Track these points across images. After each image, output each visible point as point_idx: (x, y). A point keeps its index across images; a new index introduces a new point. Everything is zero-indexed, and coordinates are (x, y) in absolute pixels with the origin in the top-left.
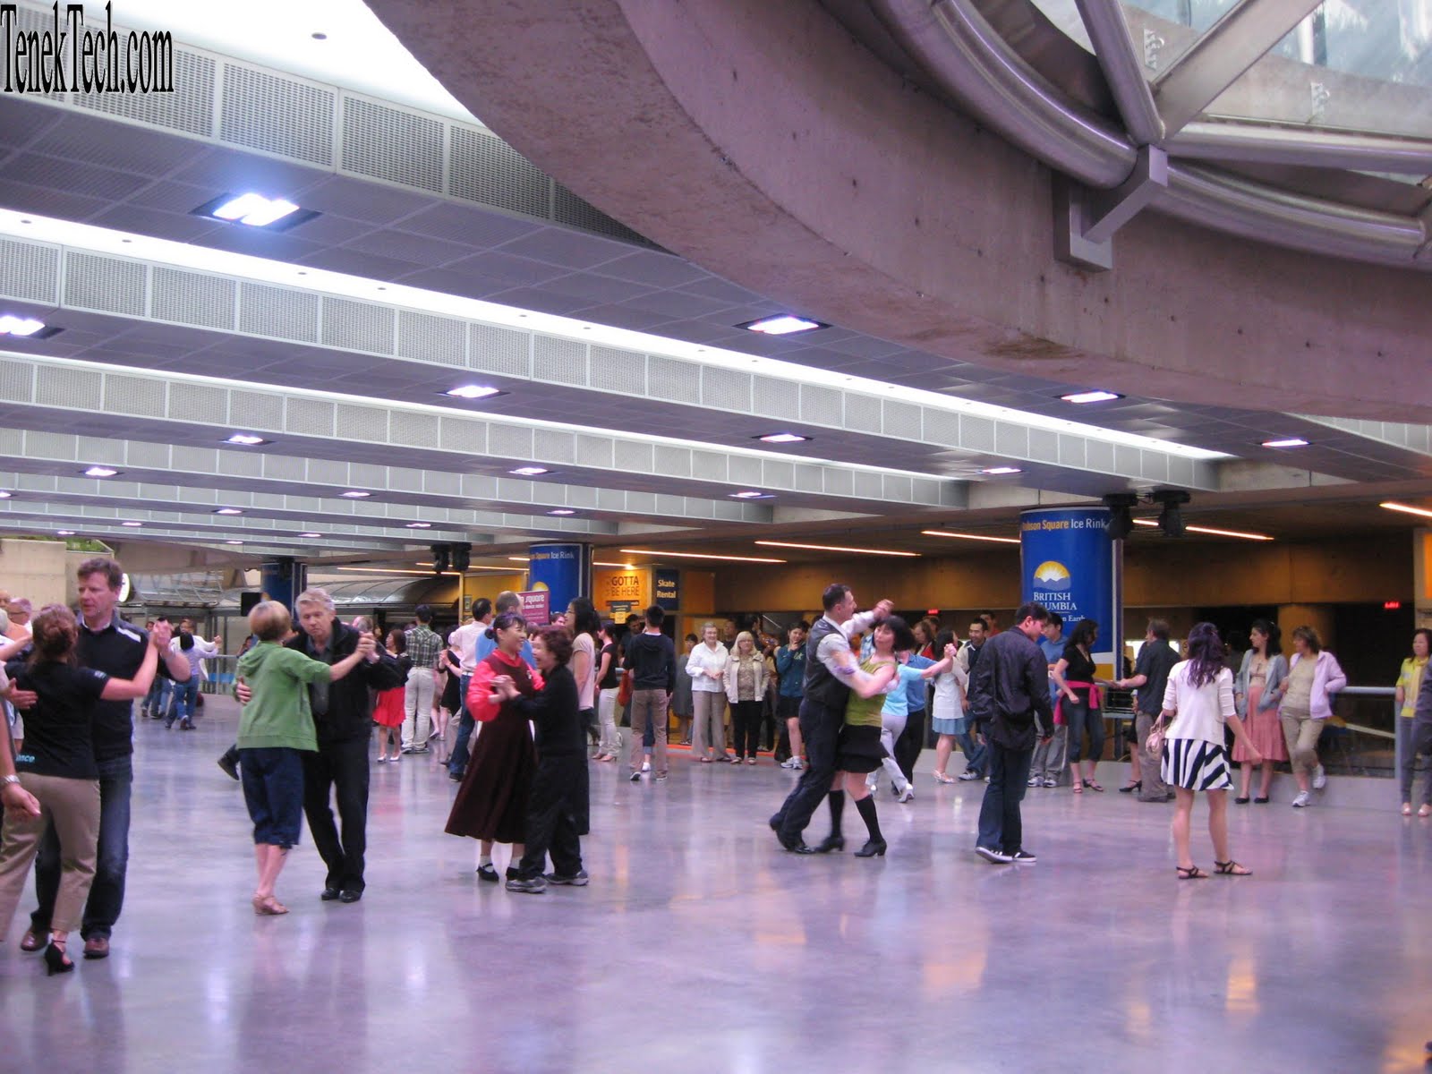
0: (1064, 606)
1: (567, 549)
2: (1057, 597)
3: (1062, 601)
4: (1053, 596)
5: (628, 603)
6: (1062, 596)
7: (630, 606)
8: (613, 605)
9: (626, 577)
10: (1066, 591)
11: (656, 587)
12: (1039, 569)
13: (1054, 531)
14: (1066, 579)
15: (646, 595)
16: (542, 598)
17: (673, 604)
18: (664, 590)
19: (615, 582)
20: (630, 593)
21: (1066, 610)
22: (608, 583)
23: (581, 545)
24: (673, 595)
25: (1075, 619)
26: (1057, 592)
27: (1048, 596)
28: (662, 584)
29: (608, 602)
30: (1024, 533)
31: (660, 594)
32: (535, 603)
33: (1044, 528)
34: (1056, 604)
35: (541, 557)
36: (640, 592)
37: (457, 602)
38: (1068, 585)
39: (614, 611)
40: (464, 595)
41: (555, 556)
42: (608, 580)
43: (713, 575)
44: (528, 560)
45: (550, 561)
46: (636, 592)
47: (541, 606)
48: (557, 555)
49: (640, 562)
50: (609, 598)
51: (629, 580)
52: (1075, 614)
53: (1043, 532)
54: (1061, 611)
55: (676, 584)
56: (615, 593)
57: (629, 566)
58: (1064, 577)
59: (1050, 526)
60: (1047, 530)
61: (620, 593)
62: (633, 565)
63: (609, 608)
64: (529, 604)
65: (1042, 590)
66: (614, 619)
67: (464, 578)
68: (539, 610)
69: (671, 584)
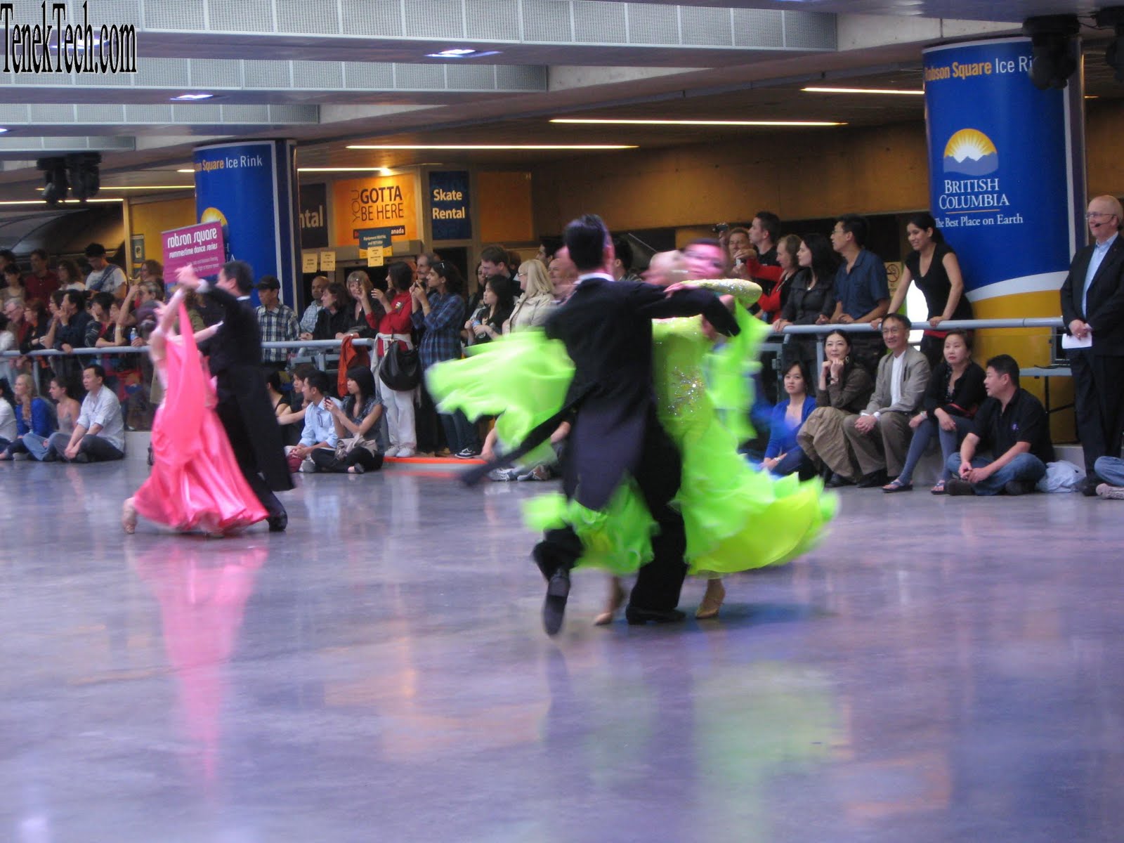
0: (991, 200)
1: (251, 152)
2: (979, 186)
3: (986, 192)
4: (972, 185)
5: (387, 231)
6: (986, 184)
7: (389, 236)
8: (363, 236)
9: (382, 189)
10: (992, 176)
11: (429, 203)
12: (950, 143)
13: (970, 79)
14: (991, 155)
15: (414, 214)
16: (212, 234)
17: (462, 229)
18: (444, 206)
19: (366, 197)
20: (389, 214)
21: (993, 207)
22: (355, 201)
23: (273, 143)
24: (461, 214)
25: (1007, 221)
26: (978, 178)
27: (966, 185)
28: (440, 196)
29: (355, 231)
30: (927, 84)
31: (438, 214)
32: (206, 243)
33: (955, 76)
34: (977, 198)
35: (210, 166)
36: (405, 213)
37: (122, 247)
38: (993, 166)
39: (364, 245)
40: (132, 235)
41: (232, 164)
42: (356, 195)
43: (528, 176)
44: (193, 171)
45: (226, 172)
46: (398, 212)
47: (214, 247)
48: (235, 162)
49: (403, 163)
50: (360, 225)
51: (386, 193)
52: (1007, 212)
53: (954, 82)
54: (984, 208)
55: (466, 196)
56: (366, 215)
57: (385, 171)
58: (986, 153)
59: (963, 71)
60: (959, 78)
61: (374, 215)
62: (392, 167)
63: (357, 242)
64: (197, 244)
65: (956, 176)
66: (366, 260)
67: (130, 206)
68: (211, 253)
69: (458, 196)
